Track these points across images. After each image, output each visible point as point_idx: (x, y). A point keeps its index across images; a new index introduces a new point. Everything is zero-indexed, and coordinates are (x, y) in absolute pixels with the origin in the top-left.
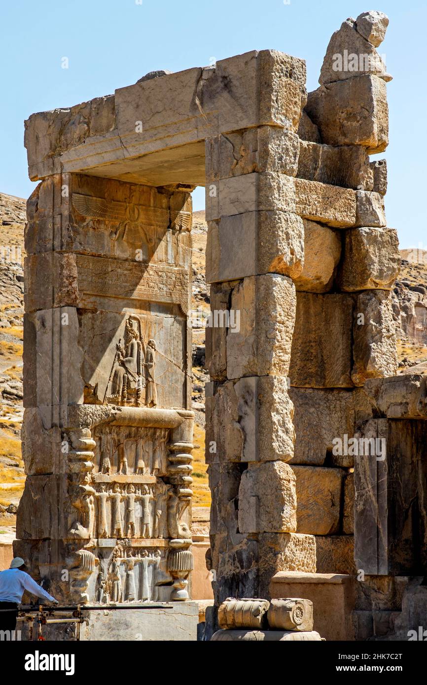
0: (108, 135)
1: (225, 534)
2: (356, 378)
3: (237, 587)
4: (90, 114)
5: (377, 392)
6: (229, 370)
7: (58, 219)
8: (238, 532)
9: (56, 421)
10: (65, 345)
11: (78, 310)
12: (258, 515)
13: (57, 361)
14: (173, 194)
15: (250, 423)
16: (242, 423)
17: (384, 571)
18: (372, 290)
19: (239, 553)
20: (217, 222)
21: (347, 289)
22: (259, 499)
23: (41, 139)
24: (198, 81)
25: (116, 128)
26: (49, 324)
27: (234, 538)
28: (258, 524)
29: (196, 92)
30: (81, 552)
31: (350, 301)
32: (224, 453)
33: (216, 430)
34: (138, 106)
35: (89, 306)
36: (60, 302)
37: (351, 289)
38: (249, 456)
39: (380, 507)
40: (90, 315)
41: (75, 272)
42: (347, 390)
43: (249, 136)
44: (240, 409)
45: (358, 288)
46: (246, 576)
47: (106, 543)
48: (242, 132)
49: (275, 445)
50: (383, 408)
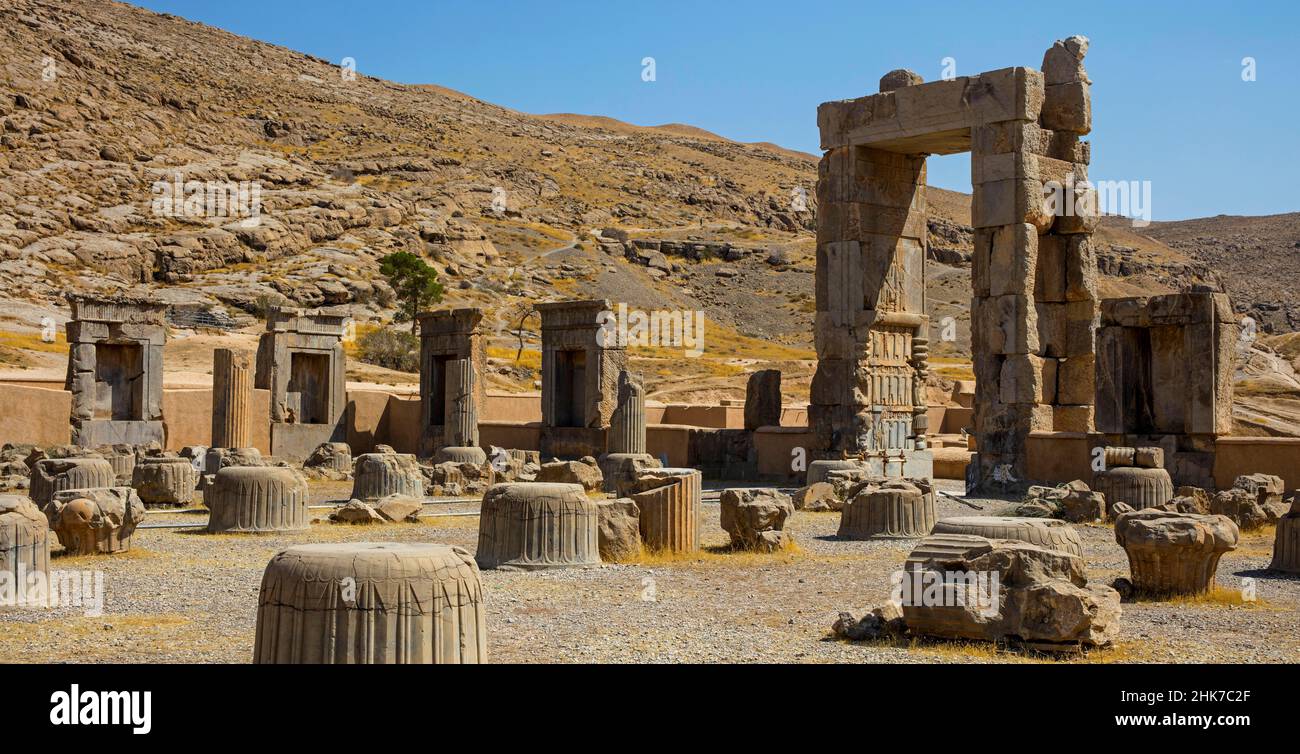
0: (890, 121)
1: (989, 404)
2: (1070, 295)
3: (1000, 440)
4: (873, 104)
5: (1112, 308)
6: (992, 290)
7: (846, 179)
8: (1000, 402)
9: (845, 322)
10: (852, 267)
11: (860, 243)
12: (1017, 391)
13: (845, 279)
14: (916, 159)
15: (1010, 327)
16: (1004, 327)
17: (1119, 430)
18: (1082, 234)
19: (1001, 417)
20: (982, 185)
21: (1062, 232)
22: (1017, 381)
23: (832, 121)
24: (965, 86)
25: (896, 116)
26: (838, 252)
27: (997, 407)
28: (1016, 398)
29: (964, 93)
30: (862, 414)
31: (1064, 241)
32: (989, 347)
33: (981, 331)
34: (914, 101)
35: (867, 240)
36: (847, 237)
37: (1066, 232)
38: (1009, 349)
39: (1117, 388)
40: (867, 247)
41: (858, 216)
42: (1062, 303)
43: (1008, 127)
44: (1001, 317)
45: (1072, 232)
46: (1007, 433)
47: (878, 408)
48: (1001, 123)
49: (1028, 342)
50: (1119, 319)
